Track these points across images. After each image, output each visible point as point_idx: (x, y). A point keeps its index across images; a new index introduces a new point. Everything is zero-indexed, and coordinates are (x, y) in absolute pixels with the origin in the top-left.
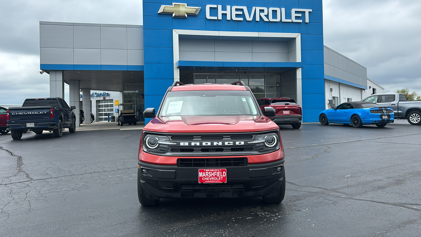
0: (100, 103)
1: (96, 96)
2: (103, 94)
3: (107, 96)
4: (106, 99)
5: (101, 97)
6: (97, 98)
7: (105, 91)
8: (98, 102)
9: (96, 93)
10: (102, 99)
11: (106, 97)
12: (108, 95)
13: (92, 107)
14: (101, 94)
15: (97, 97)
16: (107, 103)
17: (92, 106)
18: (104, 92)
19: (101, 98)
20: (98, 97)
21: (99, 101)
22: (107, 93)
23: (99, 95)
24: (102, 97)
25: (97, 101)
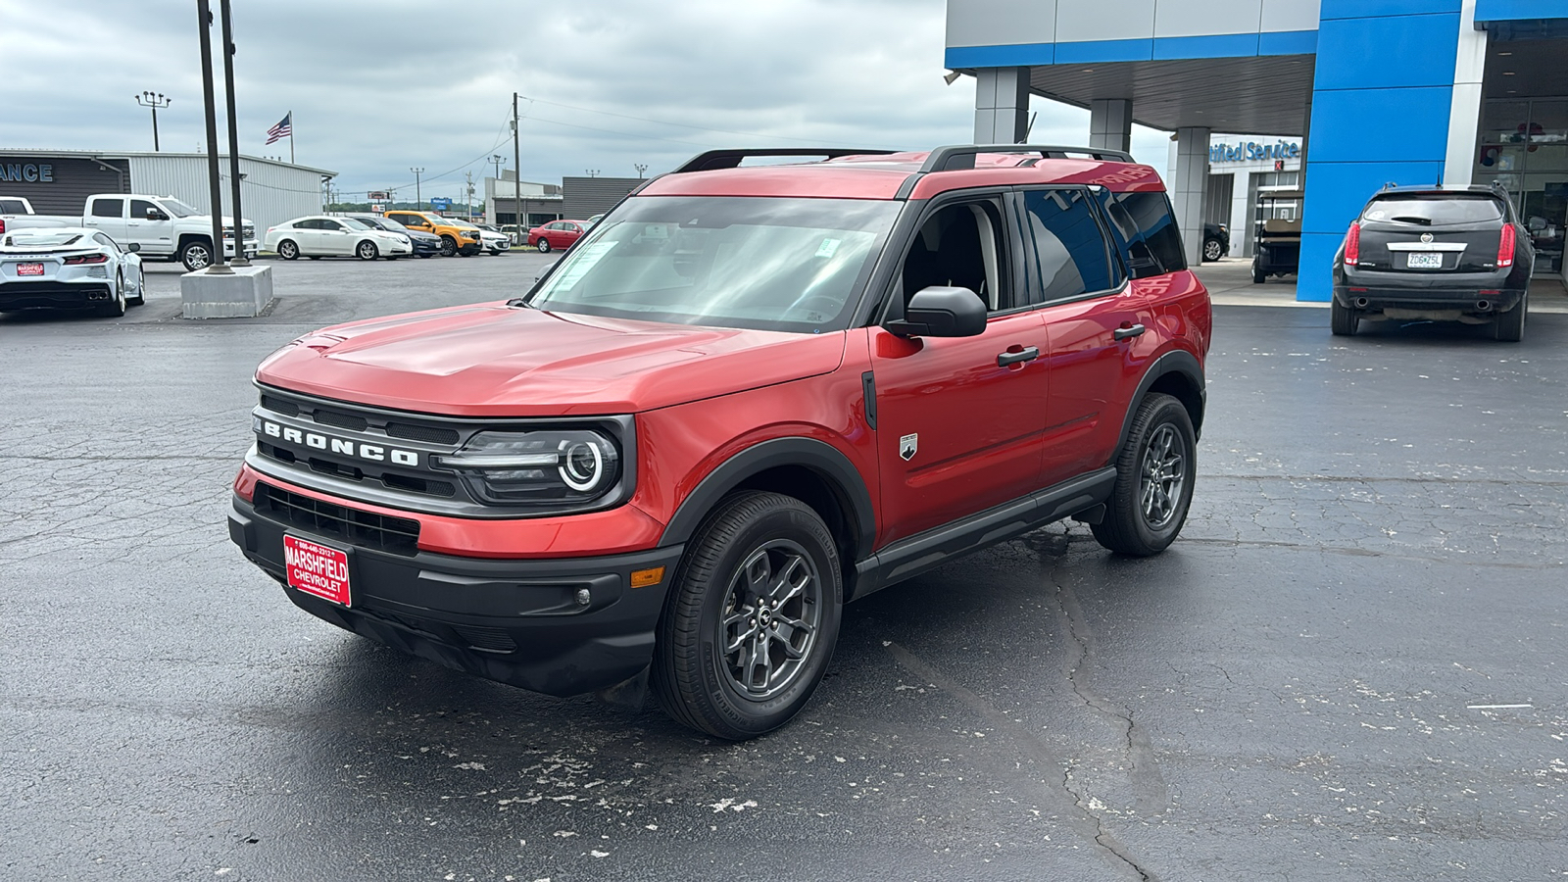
0: (1264, 185)
1: (1250, 155)
2: (1277, 147)
3: (1289, 157)
4: (1286, 168)
5: (1268, 159)
6: (1254, 163)
7: (1283, 139)
8: (1257, 178)
9: (1251, 145)
10: (1272, 169)
11: (1285, 160)
12: (1294, 152)
13: (1233, 201)
14: (1268, 148)
15: (1253, 158)
16: (1289, 184)
17: (1234, 196)
18: (1280, 141)
19: (1269, 166)
20: (1259, 162)
21: (1262, 175)
22: (1290, 144)
23: (1261, 154)
24: (1274, 160)
25: (1253, 175)
